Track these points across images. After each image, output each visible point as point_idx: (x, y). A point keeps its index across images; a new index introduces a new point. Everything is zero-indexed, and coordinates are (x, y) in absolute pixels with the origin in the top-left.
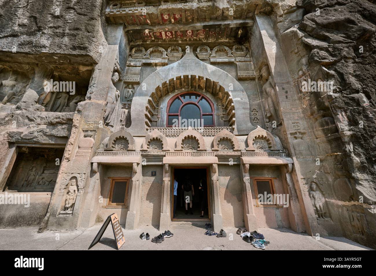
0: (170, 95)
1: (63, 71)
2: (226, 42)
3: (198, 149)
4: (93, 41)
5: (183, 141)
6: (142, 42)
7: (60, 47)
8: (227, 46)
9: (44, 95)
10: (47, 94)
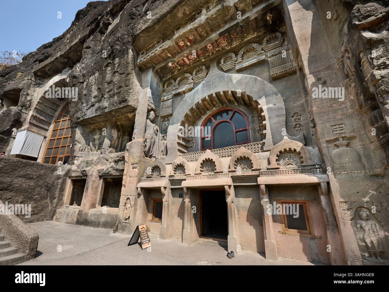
0: (202, 118)
1: (121, 120)
2: (254, 38)
3: (215, 171)
4: (130, 93)
5: (202, 164)
6: (171, 74)
7: (113, 105)
8: (254, 42)
9: (114, 141)
10: (116, 140)
